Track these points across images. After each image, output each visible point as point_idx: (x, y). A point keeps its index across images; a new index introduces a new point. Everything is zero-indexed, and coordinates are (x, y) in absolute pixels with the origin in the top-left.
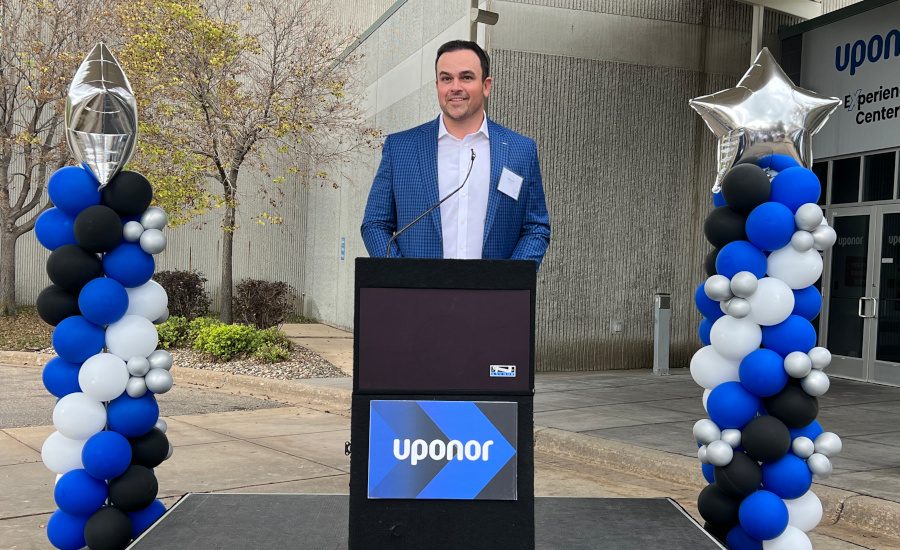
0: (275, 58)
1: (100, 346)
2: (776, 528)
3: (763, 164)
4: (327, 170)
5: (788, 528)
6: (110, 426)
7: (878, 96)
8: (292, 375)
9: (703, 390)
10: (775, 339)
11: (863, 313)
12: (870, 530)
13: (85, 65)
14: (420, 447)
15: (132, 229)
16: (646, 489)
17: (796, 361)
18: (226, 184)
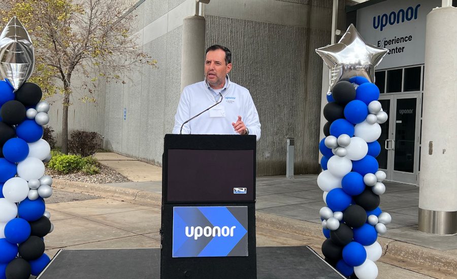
0: (91, 16)
1: (15, 174)
2: (361, 260)
3: (352, 81)
4: (119, 74)
5: (367, 260)
6: (20, 215)
7: (394, 41)
8: (102, 182)
9: (323, 192)
10: (359, 167)
11: (387, 147)
12: (402, 258)
13: (6, 28)
14: (199, 230)
15: (31, 112)
16: (290, 239)
17: (370, 178)
18: (65, 81)
